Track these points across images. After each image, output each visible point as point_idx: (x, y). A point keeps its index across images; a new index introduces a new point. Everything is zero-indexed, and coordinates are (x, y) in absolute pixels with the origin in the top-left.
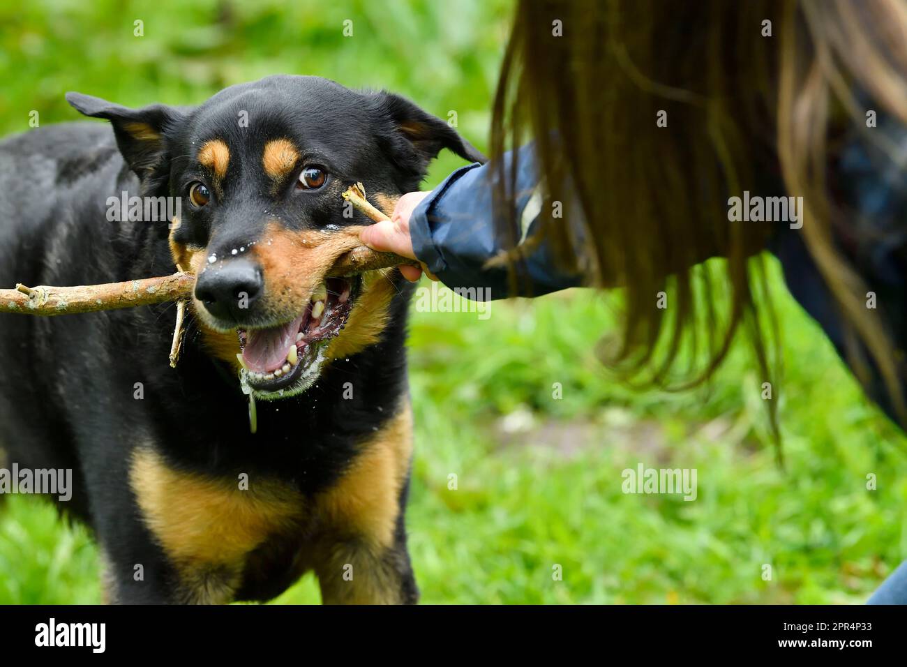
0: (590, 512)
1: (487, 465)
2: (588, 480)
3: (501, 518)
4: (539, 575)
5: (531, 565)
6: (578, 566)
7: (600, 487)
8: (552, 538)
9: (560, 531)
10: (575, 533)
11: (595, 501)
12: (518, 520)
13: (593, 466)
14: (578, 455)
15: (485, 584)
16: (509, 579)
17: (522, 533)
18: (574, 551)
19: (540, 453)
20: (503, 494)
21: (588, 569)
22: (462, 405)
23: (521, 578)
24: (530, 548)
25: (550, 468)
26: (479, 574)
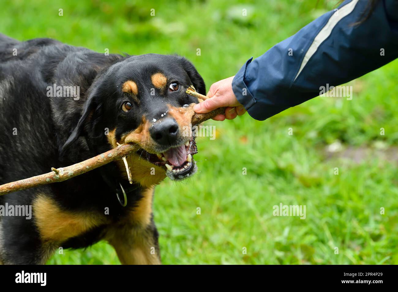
0: (367, 187)
1: (321, 167)
2: (366, 173)
3: (327, 190)
4: (344, 215)
5: (341, 210)
6: (362, 211)
7: (372, 176)
8: (350, 199)
9: (354, 196)
10: (361, 197)
11: (370, 182)
12: (335, 191)
13: (369, 167)
14: (362, 162)
15: (321, 219)
16: (331, 217)
17: (337, 197)
18: (360, 205)
19: (345, 161)
20: (328, 179)
21: (367, 212)
22: (309, 140)
23: (336, 216)
24: (340, 203)
25: (349, 168)
26: (317, 214)
